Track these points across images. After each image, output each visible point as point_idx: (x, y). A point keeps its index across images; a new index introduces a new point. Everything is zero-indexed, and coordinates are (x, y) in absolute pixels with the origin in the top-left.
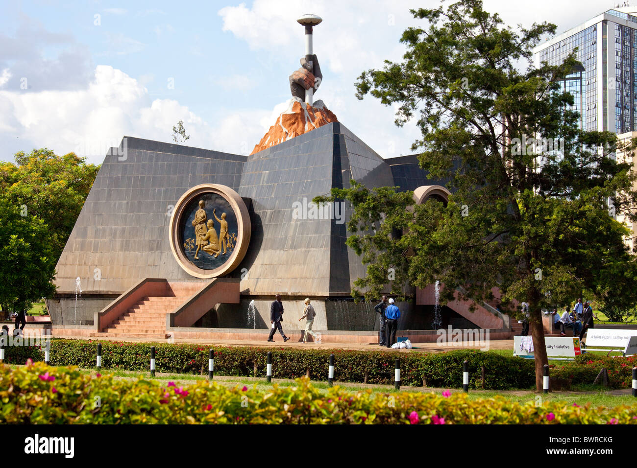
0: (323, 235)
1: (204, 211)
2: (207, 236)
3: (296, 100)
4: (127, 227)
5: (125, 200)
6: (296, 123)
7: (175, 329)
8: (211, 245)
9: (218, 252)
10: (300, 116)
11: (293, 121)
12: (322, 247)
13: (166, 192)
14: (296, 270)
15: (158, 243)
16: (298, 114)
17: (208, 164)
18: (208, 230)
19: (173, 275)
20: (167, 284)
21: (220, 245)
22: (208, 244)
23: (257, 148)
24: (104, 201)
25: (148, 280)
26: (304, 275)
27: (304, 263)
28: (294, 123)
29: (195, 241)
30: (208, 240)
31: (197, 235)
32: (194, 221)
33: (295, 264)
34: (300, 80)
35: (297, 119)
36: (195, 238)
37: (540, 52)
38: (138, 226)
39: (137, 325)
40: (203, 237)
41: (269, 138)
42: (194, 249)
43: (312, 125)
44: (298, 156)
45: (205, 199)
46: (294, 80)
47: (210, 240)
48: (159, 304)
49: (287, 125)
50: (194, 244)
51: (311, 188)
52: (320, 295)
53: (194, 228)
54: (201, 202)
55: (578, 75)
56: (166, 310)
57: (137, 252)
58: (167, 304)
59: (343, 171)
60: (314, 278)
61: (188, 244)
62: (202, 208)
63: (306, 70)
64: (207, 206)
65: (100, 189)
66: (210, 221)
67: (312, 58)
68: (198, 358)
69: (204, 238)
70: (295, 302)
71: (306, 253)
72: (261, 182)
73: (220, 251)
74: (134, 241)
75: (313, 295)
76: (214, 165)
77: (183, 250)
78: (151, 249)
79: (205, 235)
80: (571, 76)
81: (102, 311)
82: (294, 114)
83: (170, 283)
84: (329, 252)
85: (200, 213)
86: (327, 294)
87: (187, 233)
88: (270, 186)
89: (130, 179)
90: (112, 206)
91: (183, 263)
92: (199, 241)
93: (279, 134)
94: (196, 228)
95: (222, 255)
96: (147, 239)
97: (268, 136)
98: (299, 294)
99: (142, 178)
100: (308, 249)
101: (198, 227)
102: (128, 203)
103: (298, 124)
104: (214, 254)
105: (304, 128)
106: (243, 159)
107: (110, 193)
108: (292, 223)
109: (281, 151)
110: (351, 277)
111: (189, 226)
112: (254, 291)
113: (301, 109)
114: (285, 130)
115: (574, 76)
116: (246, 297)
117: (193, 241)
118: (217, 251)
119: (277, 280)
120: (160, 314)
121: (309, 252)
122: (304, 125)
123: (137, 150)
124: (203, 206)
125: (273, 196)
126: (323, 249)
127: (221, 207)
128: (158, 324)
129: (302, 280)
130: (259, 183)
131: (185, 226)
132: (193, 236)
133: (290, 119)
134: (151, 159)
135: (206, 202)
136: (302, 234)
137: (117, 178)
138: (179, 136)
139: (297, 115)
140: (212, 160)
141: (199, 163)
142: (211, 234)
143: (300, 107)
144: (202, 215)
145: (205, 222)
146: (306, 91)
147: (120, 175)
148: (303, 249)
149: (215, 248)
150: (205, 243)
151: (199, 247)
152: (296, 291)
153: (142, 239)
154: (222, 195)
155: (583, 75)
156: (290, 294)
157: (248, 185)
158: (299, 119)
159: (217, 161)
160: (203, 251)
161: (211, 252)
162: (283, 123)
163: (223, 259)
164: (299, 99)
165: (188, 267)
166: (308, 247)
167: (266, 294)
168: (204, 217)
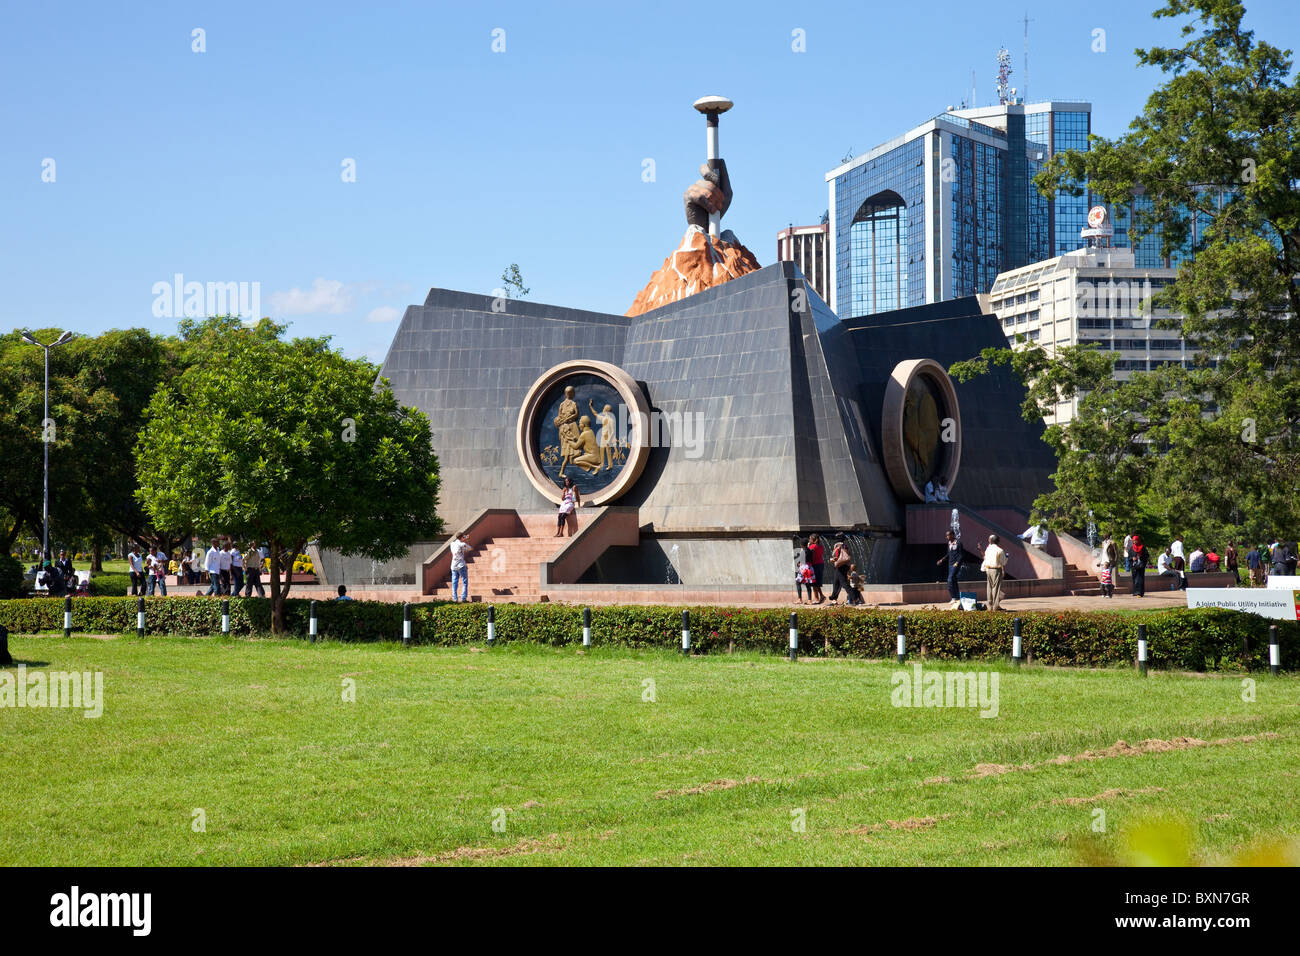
0: (780, 436)
1: (574, 403)
2: (580, 441)
3: (696, 230)
4: (444, 429)
5: (439, 387)
6: (699, 266)
7: (555, 586)
8: (586, 456)
9: (598, 467)
10: (704, 255)
11: (694, 262)
12: (780, 454)
13: (505, 373)
14: (737, 492)
15: (496, 454)
16: (702, 252)
17: (569, 330)
18: (581, 432)
19: (522, 504)
20: (518, 518)
21: (602, 455)
22: (582, 454)
23: (637, 305)
24: (405, 390)
25: (490, 512)
26: (750, 500)
27: (751, 479)
28: (695, 266)
29: (560, 450)
30: (581, 447)
31: (563, 440)
32: (557, 418)
33: (733, 483)
34: (702, 198)
35: (699, 259)
36: (560, 445)
37: (837, 178)
38: (462, 429)
39: (485, 581)
40: (573, 443)
41: (656, 289)
42: (559, 462)
43: (723, 269)
44: (725, 316)
45: (574, 385)
46: (692, 199)
47: (585, 447)
48: (513, 548)
49: (684, 271)
50: (558, 455)
51: (753, 364)
52: (782, 530)
53: (556, 429)
54: (568, 389)
55: (893, 211)
56: (529, 558)
57: (462, 469)
58: (527, 548)
59: (804, 337)
60: (769, 504)
61: (547, 454)
62: (570, 398)
63: (709, 183)
64: (579, 395)
65: (397, 371)
66: (584, 418)
67: (718, 165)
68: (723, 629)
69: (575, 444)
70: (738, 541)
71: (752, 466)
72: (662, 358)
73: (602, 465)
74: (457, 451)
75: (770, 529)
76: (579, 332)
77: (540, 463)
78: (486, 464)
79: (576, 440)
80: (883, 214)
81: (428, 561)
82: (696, 251)
83: (522, 517)
84: (794, 463)
85: (567, 406)
86: (796, 528)
87: (545, 437)
88: (679, 363)
89: (445, 354)
90: (419, 397)
91: (541, 484)
92: (566, 449)
93: (673, 283)
94: (561, 430)
95: (604, 471)
96: (477, 447)
97: (653, 288)
98: (745, 529)
99: (465, 354)
100: (756, 459)
101: (564, 428)
102: (444, 392)
103: (702, 266)
104: (593, 469)
105: (711, 274)
106: (625, 321)
107: (413, 377)
108: (722, 418)
109: (693, 308)
110: (828, 501)
111: (549, 427)
112: (663, 525)
113: (706, 244)
114: (682, 277)
115: (888, 213)
116: (649, 535)
117: (556, 449)
118: (598, 464)
119: (701, 508)
120: (520, 565)
121: (757, 462)
122: (711, 269)
123: (454, 310)
124: (572, 396)
125: (685, 378)
126: (782, 458)
127: (603, 396)
128: (523, 581)
129: (749, 508)
130: (659, 358)
131: (541, 426)
132: (557, 442)
133: (689, 260)
134: (477, 323)
135: (577, 389)
136: (744, 435)
137: (425, 354)
138: (513, 287)
139: (700, 254)
140: (576, 324)
141: (555, 328)
142: (587, 439)
143: (704, 241)
144: (571, 409)
145: (576, 419)
146: (710, 215)
147: (429, 350)
148: (747, 460)
149: (593, 460)
150: (577, 452)
151: (566, 459)
152: (740, 525)
153: (470, 448)
154: (605, 377)
155: (901, 212)
156: (728, 529)
157: (639, 360)
158: (704, 260)
159: (584, 325)
160: (573, 464)
161: (587, 466)
162: (678, 265)
163: (608, 477)
164: (701, 229)
165: (550, 490)
166: (754, 455)
167: (685, 530)
168: (574, 412)
